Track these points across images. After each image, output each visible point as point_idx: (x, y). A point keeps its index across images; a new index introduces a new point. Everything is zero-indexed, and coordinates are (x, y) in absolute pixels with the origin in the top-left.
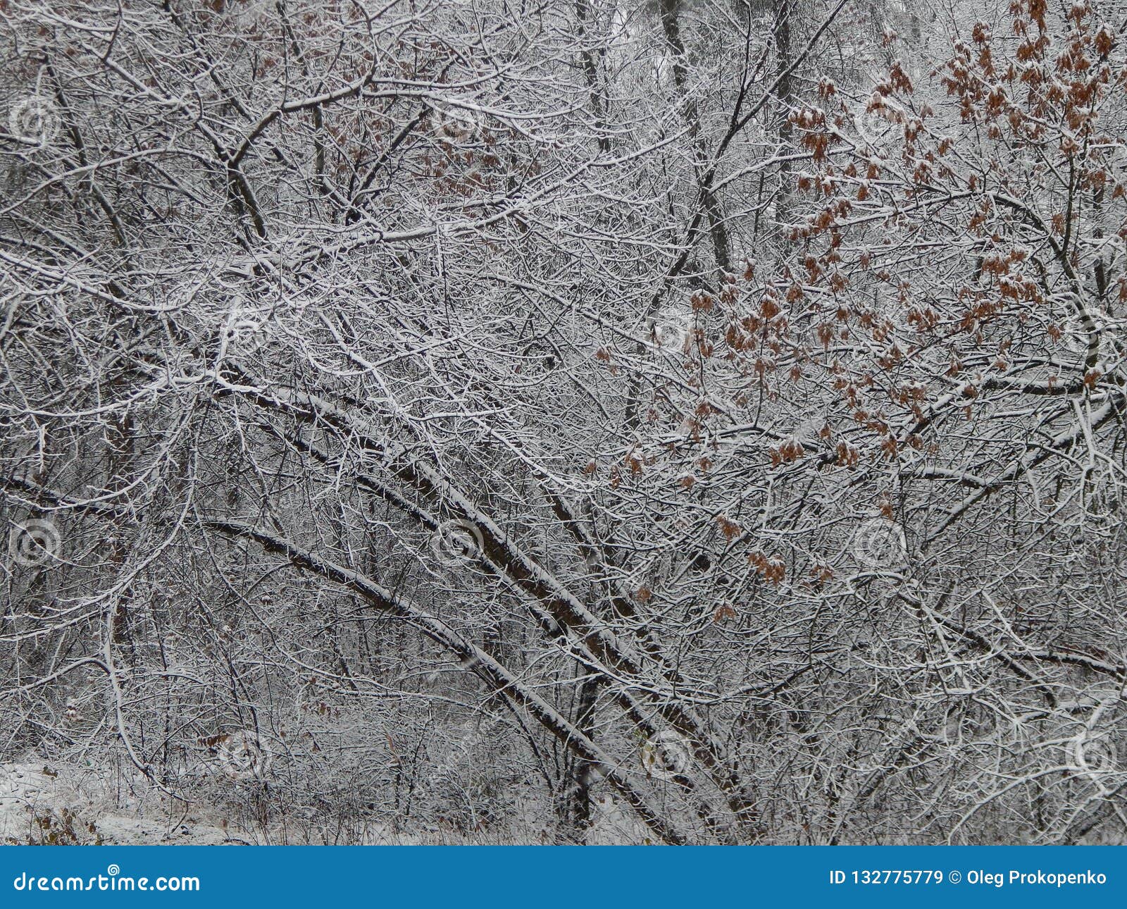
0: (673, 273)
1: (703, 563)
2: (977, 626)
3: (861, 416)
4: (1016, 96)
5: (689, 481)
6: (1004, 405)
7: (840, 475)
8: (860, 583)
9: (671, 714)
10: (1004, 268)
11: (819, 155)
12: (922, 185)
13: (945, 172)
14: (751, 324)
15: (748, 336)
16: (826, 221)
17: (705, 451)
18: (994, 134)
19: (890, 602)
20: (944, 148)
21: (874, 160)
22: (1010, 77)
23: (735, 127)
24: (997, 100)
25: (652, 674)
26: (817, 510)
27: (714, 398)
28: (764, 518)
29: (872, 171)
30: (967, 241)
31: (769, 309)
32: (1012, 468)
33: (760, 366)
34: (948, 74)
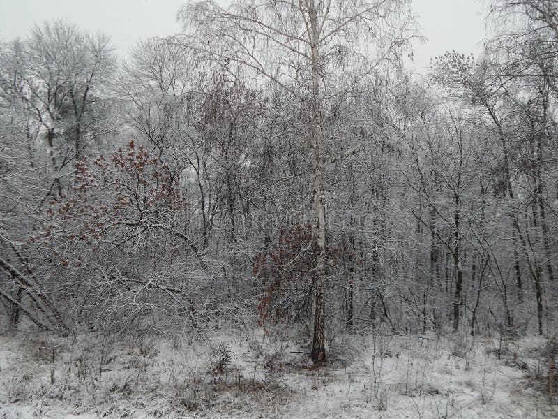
0: (47, 196)
1: (50, 261)
2: (113, 274)
3: (89, 229)
4: (128, 164)
5: (46, 243)
6: (123, 227)
7: (83, 243)
8: (87, 266)
9: (40, 296)
10: (122, 199)
11: (82, 172)
12: (106, 180)
13: (111, 178)
14: (64, 208)
15: (63, 210)
16: (83, 187)
17: (51, 236)
18: (122, 171)
19: (94, 270)
20: (111, 173)
21: (95, 174)
22: (126, 159)
23: (64, 165)
24: (123, 164)
25: (36, 287)
26: (79, 250)
27: (55, 225)
28: (65, 252)
29: (94, 177)
30: (116, 193)
31: (68, 205)
32: (123, 241)
33: (65, 217)
34: (113, 157)
